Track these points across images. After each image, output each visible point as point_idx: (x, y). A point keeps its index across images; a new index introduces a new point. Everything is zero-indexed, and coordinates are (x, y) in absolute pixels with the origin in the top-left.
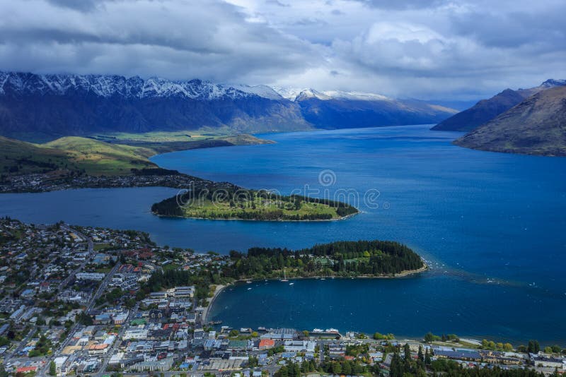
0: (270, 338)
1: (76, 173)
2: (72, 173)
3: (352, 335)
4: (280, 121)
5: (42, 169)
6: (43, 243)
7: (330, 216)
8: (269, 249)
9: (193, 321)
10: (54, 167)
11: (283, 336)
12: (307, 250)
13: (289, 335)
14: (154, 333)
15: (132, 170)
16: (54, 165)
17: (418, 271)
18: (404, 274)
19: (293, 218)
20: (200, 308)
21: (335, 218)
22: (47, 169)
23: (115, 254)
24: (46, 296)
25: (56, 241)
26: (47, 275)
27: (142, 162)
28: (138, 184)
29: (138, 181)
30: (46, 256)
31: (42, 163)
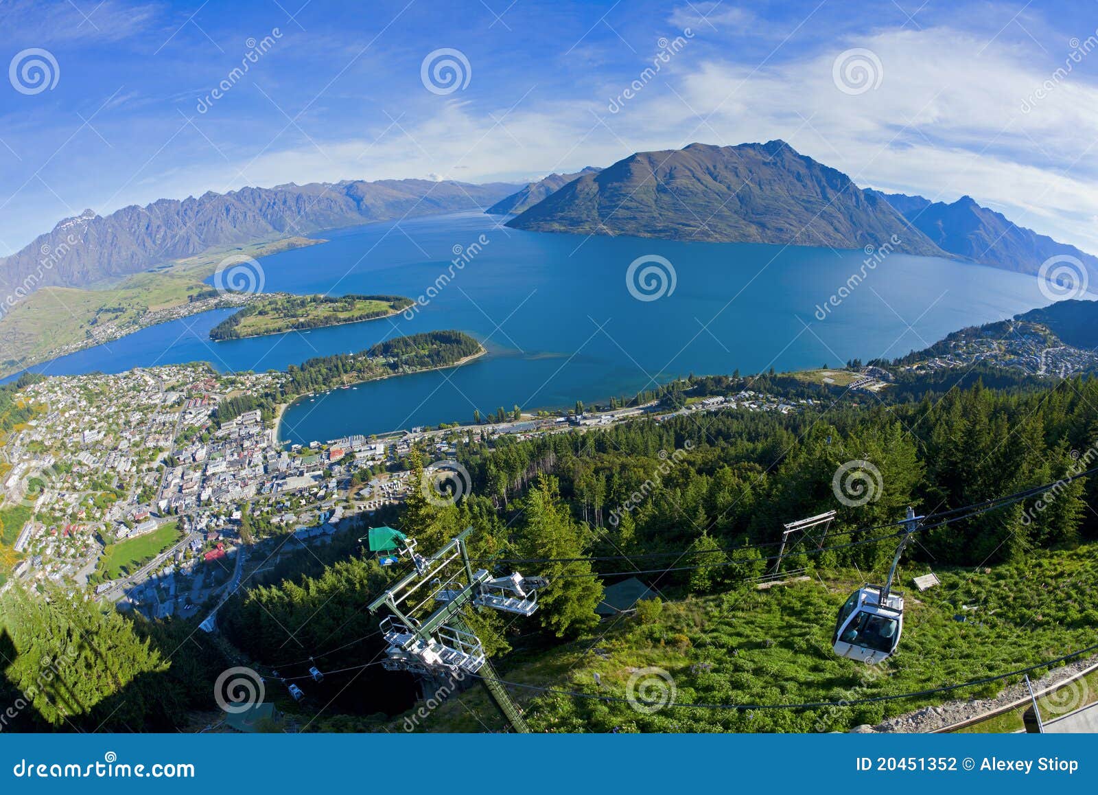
0: (339, 448)
3: (419, 429)
4: (332, 218)
5: (114, 315)
7: (385, 313)
9: (264, 445)
10: (124, 311)
11: (351, 444)
13: (357, 443)
14: (231, 464)
16: (123, 308)
17: (477, 356)
18: (464, 360)
19: (349, 319)
20: (268, 431)
21: (392, 312)
23: (182, 391)
24: (136, 445)
25: (134, 388)
26: (133, 424)
27: (197, 286)
28: (195, 311)
29: (194, 308)
30: (128, 405)
31: (114, 309)
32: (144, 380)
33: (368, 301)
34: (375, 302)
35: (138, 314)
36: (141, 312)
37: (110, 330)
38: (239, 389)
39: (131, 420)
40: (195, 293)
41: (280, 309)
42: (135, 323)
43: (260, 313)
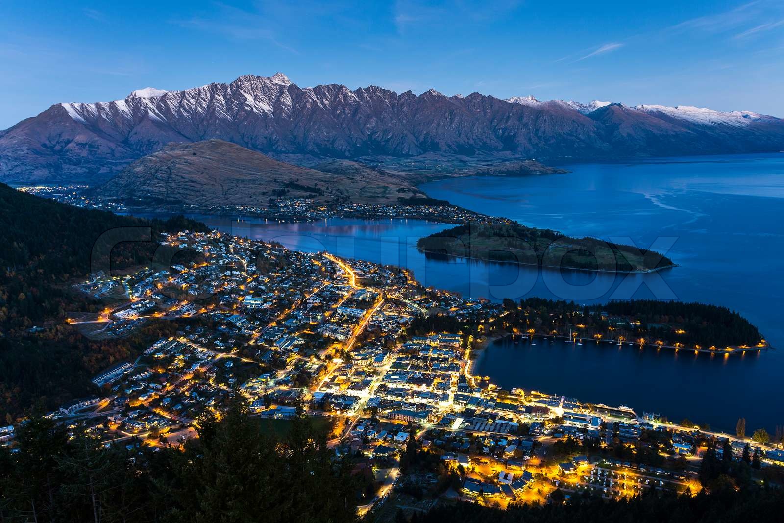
1: (341, 200)
2: (337, 200)
5: (308, 193)
6: (307, 271)
8: (551, 301)
10: (320, 192)
12: (600, 306)
15: (399, 198)
16: (319, 189)
22: (313, 194)
26: (309, 307)
27: (409, 190)
31: (308, 188)
32: (334, 268)
39: (308, 301)
40: (407, 196)
43: (481, 235)
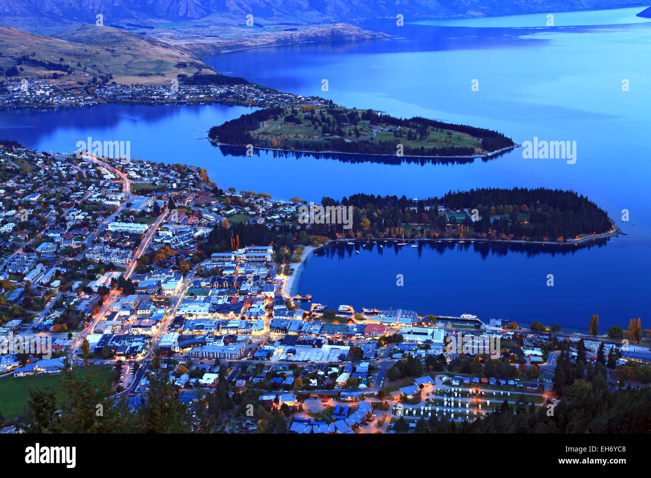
0: (379, 321)
3: (498, 323)
5: (51, 73)
6: (62, 178)
7: (470, 151)
9: (272, 293)
10: (68, 70)
11: (397, 319)
12: (436, 199)
13: (406, 319)
14: (219, 308)
15: (180, 76)
16: (67, 66)
17: (604, 235)
20: (281, 277)
21: (479, 153)
22: (59, 72)
23: (160, 197)
24: (69, 252)
25: (79, 177)
26: (69, 225)
27: (192, 64)
28: (188, 97)
29: (187, 93)
30: (66, 198)
31: (51, 64)
32: (99, 172)
33: (445, 131)
34: (456, 134)
35: (94, 80)
36: (99, 80)
37: (42, 92)
38: (248, 214)
39: (67, 218)
40: (190, 73)
41: (316, 120)
42: (87, 91)
43: (289, 119)
